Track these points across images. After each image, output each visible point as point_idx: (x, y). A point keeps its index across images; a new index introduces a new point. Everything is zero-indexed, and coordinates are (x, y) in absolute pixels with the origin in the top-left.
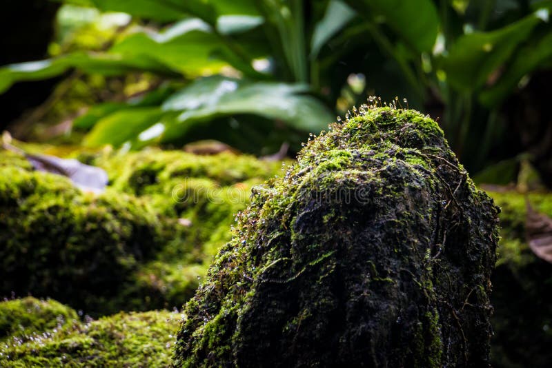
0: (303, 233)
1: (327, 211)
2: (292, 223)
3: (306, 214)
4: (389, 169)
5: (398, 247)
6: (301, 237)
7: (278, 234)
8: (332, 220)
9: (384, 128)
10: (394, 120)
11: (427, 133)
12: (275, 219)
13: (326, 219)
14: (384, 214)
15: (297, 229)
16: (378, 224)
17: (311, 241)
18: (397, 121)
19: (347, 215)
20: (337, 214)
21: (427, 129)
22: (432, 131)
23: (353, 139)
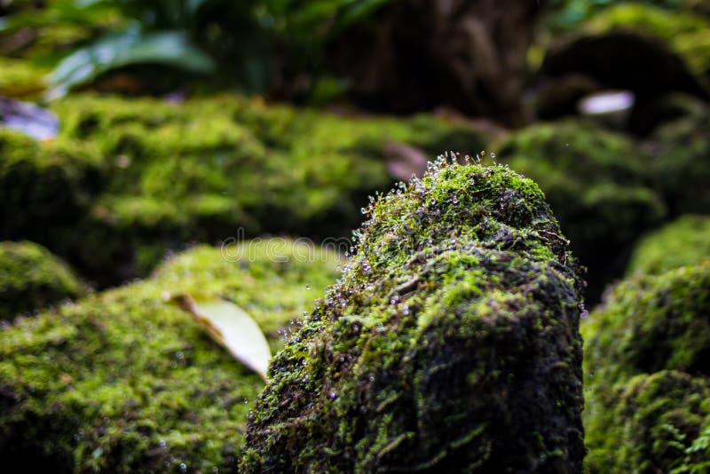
0: (438, 399)
1: (473, 365)
2: (416, 380)
3: (440, 371)
4: (542, 286)
5: (561, 399)
6: (437, 407)
7: (394, 397)
8: (482, 378)
9: (478, 197)
10: (489, 185)
11: (531, 201)
12: (388, 370)
13: (473, 378)
14: (545, 356)
15: (426, 393)
16: (540, 375)
17: (448, 410)
18: (493, 186)
19: (499, 368)
20: (488, 369)
21: (531, 196)
22: (537, 198)
23: (445, 217)
